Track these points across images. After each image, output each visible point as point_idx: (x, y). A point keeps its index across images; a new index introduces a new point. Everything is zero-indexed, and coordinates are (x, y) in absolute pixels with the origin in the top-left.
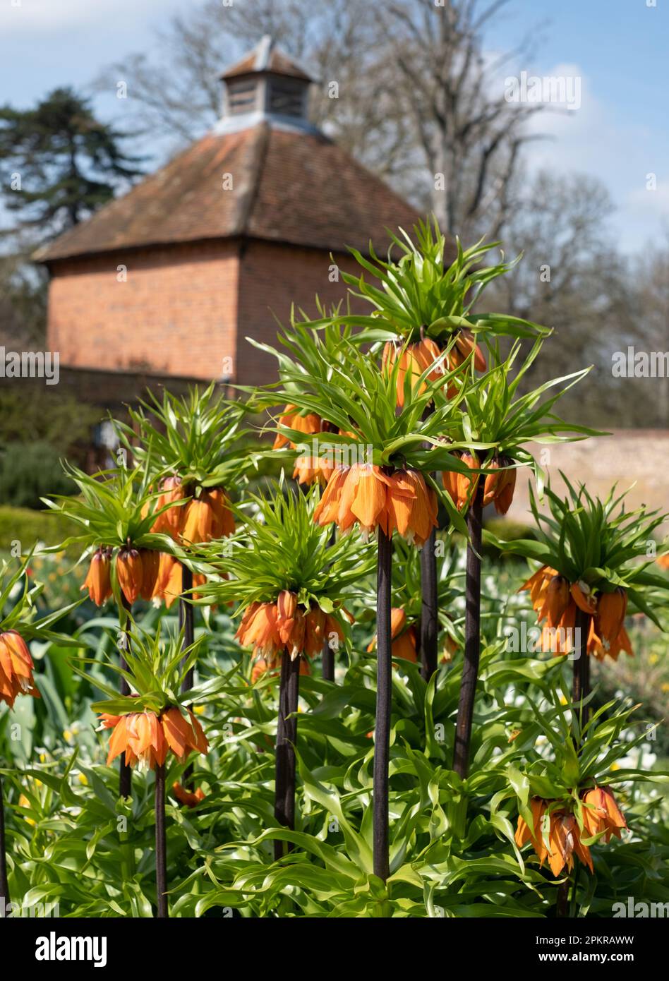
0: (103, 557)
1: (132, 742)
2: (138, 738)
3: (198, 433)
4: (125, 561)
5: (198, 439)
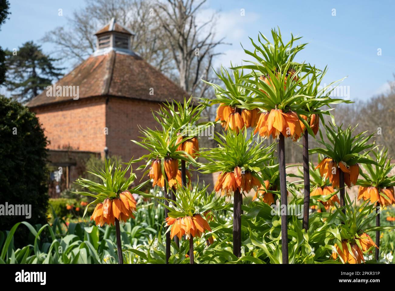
1: (184, 228)
2: (186, 226)
4: (168, 162)
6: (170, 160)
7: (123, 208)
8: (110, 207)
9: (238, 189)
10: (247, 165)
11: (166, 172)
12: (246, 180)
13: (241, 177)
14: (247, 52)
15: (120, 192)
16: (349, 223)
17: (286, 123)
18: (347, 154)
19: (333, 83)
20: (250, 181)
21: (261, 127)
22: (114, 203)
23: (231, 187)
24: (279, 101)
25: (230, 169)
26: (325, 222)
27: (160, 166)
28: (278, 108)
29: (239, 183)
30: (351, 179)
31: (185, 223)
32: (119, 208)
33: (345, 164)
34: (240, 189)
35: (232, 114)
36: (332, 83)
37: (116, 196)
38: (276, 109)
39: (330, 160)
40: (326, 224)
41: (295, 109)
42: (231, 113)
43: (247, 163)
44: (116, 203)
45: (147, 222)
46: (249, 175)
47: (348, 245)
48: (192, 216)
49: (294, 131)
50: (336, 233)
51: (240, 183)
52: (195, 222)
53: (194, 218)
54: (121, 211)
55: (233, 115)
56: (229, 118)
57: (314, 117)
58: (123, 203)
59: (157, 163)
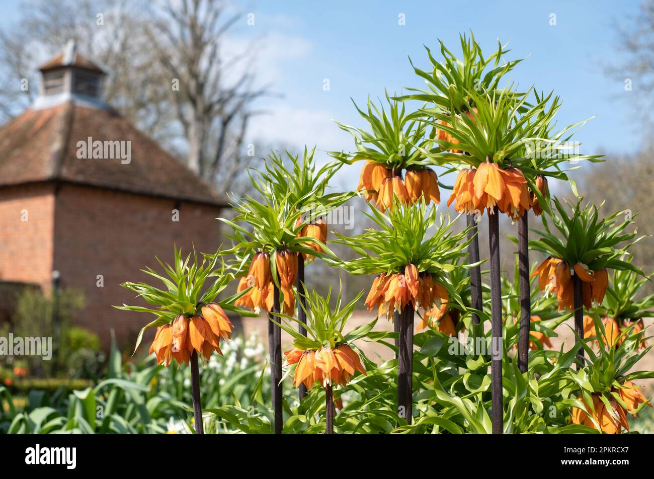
0: (266, 255)
1: (321, 366)
2: (324, 363)
3: (309, 179)
4: (283, 256)
5: (309, 183)
6: (287, 252)
7: (209, 333)
8: (184, 330)
9: (410, 302)
10: (428, 261)
11: (280, 274)
12: (426, 288)
13: (418, 282)
14: (419, 72)
15: (200, 305)
16: (601, 365)
17: (506, 186)
18: (589, 250)
19: (571, 126)
20: (431, 289)
21: (461, 193)
22: (192, 324)
23: (400, 299)
24: (491, 150)
25: (396, 268)
26: (555, 365)
27: (268, 263)
28: (491, 161)
29: (414, 291)
30: (594, 294)
31: (322, 358)
32: (201, 333)
33: (586, 267)
34: (415, 304)
35: (387, 180)
36: (569, 127)
37: (194, 313)
38: (488, 163)
39: (558, 261)
40: (557, 367)
41: (519, 164)
42: (385, 177)
43: (429, 257)
44: (195, 324)
45: (169, 391)
46: (429, 280)
47: (604, 399)
48: (334, 346)
49: (519, 200)
50: (582, 379)
51: (417, 292)
52: (339, 357)
53: (338, 351)
54: (205, 338)
55: (390, 181)
56: (382, 186)
57: (540, 183)
58: (208, 324)
59: (264, 257)
